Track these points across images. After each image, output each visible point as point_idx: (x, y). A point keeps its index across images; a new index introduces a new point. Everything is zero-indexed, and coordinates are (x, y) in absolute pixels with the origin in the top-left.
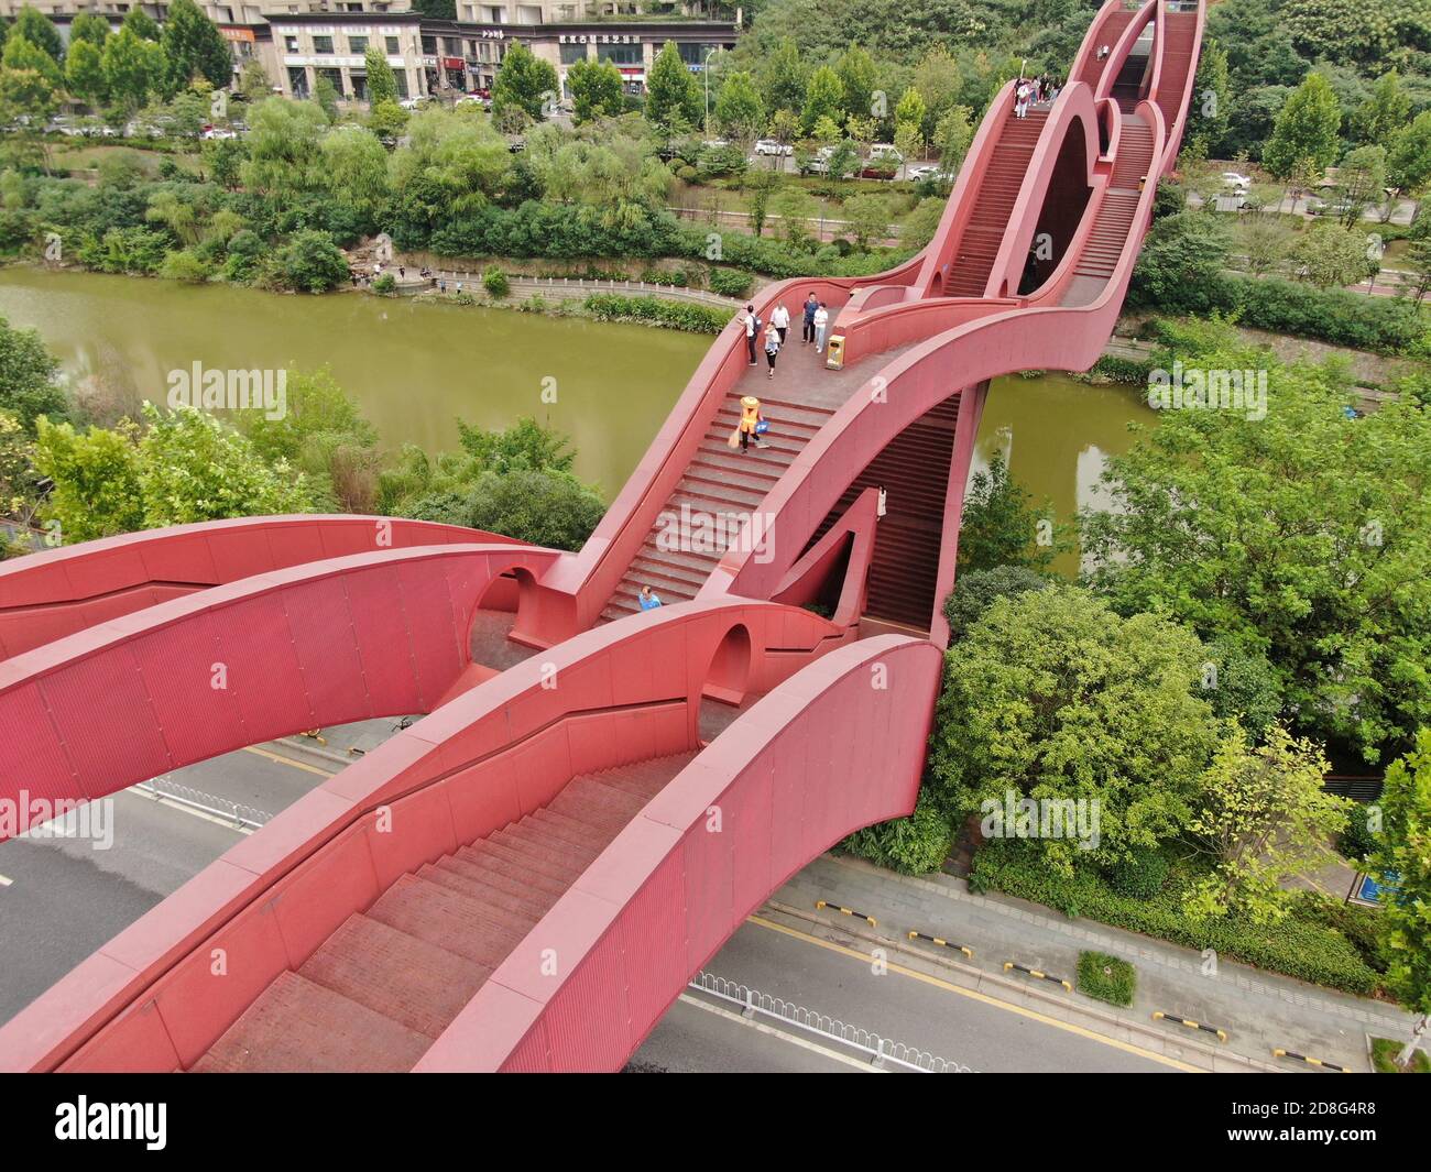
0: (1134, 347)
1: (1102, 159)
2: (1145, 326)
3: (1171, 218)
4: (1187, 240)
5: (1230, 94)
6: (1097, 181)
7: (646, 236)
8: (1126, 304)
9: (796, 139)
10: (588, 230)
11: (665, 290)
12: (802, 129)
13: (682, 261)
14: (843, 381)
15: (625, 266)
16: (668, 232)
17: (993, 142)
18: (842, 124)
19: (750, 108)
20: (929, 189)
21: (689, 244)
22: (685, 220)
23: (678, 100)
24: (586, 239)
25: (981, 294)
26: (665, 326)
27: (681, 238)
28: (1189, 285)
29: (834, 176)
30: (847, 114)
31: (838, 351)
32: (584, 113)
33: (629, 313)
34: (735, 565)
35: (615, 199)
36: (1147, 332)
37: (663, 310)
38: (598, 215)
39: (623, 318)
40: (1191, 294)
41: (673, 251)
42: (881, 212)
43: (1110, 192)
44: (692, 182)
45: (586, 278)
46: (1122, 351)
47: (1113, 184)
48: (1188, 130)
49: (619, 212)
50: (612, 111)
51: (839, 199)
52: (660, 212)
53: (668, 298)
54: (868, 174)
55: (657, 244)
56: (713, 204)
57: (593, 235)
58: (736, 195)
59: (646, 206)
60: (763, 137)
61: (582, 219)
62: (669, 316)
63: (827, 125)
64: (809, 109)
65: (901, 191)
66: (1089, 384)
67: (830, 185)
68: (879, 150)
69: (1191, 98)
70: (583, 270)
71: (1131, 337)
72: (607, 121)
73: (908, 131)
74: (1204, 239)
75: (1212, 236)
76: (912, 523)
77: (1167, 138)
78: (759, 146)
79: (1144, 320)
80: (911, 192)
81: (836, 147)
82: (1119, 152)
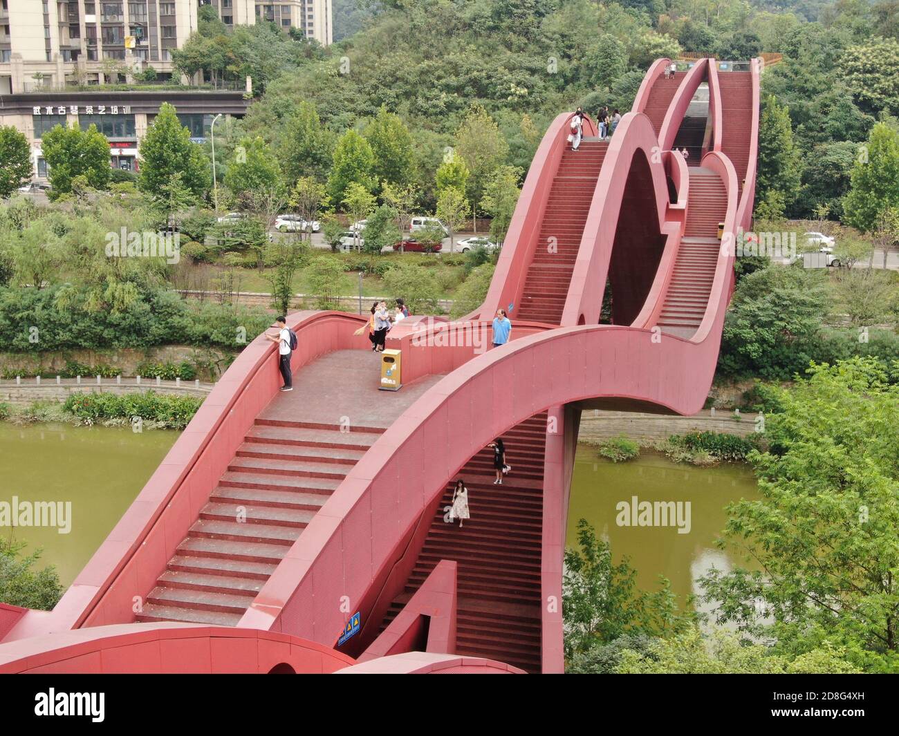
0: (737, 420)
1: (672, 206)
2: (746, 396)
3: (757, 274)
4: (778, 296)
5: (798, 152)
6: (671, 229)
7: (143, 320)
8: (720, 370)
9: (324, 209)
10: (68, 315)
11: (169, 384)
12: (329, 198)
13: (190, 350)
15: (115, 358)
16: (171, 315)
17: (552, 174)
18: (377, 192)
19: (267, 177)
20: (481, 258)
21: (199, 328)
22: (192, 300)
23: (178, 168)
24: (64, 326)
26: (169, 427)
27: (186, 322)
28: (788, 347)
29: (373, 249)
30: (381, 181)
31: (394, 366)
32: (62, 186)
33: (121, 413)
34: (277, 602)
35: (102, 278)
36: (750, 402)
37: (166, 407)
38: (82, 296)
39: (114, 421)
40: (792, 356)
41: (176, 337)
42: (428, 284)
43: (686, 240)
44: (197, 260)
45: (65, 375)
46: (720, 424)
47: (688, 232)
48: (760, 189)
49: (108, 293)
50: (100, 182)
51: (376, 273)
52: (160, 291)
53: (172, 393)
54: (411, 247)
55: (157, 329)
56: (226, 279)
57: (75, 322)
58: (254, 273)
59: (141, 285)
60: (283, 210)
61: (61, 303)
62: (174, 414)
63: (358, 193)
64: (336, 175)
65: (450, 263)
66: (691, 464)
67: (367, 259)
68: (419, 226)
69: (759, 154)
70: (61, 366)
71: (732, 409)
72: (92, 193)
73: (452, 199)
74: (797, 294)
75: (805, 290)
77: (741, 182)
78: (280, 221)
79: (744, 388)
80: (460, 263)
81: (372, 216)
82: (690, 200)
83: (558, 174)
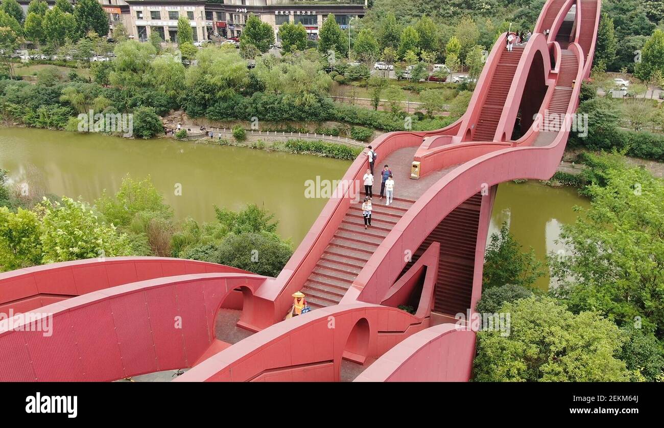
0: (573, 167)
1: (552, 72)
2: (579, 156)
3: (589, 101)
4: (598, 112)
5: (616, 40)
6: (550, 83)
7: (317, 110)
8: (568, 144)
9: (395, 62)
10: (287, 107)
11: (327, 137)
12: (398, 57)
13: (336, 123)
14: (419, 186)
15: (306, 125)
16: (329, 109)
17: (496, 63)
18: (418, 54)
19: (371, 47)
20: (464, 87)
21: (340, 115)
22: (338, 102)
23: (335, 42)
24: (286, 112)
25: (492, 140)
26: (327, 156)
27: (335, 112)
28: (600, 136)
29: (415, 80)
30: (421, 50)
31: (417, 169)
32: (286, 49)
33: (308, 149)
34: (361, 285)
35: (302, 92)
36: (580, 159)
37: (326, 148)
38: (293, 99)
39: (305, 152)
40: (601, 140)
41: (331, 118)
42: (439, 98)
43: (557, 88)
44: (342, 83)
45: (286, 132)
46: (566, 169)
47: (558, 84)
48: (595, 57)
49: (304, 98)
50: (301, 48)
51: (417, 92)
52: (325, 98)
53: (329, 142)
54: (432, 79)
55: (323, 114)
56: (352, 94)
57: (290, 110)
58: (364, 90)
59: (318, 95)
60: (378, 61)
61: (285, 101)
62: (329, 151)
63: (411, 55)
64: (402, 47)
65: (450, 88)
66: (550, 186)
67: (413, 85)
68: (438, 68)
69: (596, 42)
70: (285, 128)
71: (571, 162)
72: (299, 53)
73: (452, 58)
74: (607, 112)
75: (611, 110)
76: (458, 261)
77: (585, 61)
78: (376, 65)
79: (578, 153)
80: (454, 88)
81: (415, 66)
82: (561, 68)
83: (499, 63)
